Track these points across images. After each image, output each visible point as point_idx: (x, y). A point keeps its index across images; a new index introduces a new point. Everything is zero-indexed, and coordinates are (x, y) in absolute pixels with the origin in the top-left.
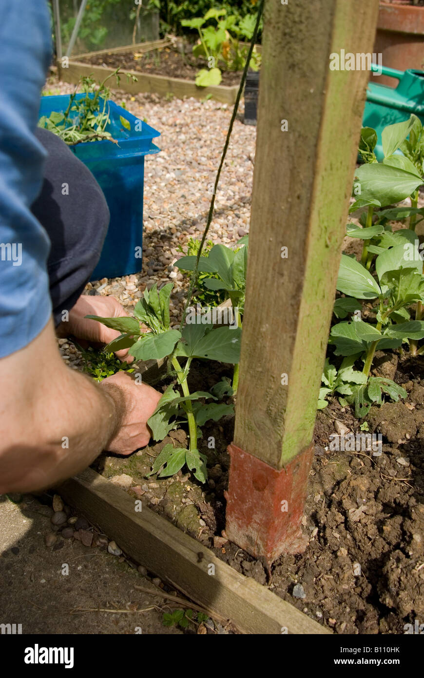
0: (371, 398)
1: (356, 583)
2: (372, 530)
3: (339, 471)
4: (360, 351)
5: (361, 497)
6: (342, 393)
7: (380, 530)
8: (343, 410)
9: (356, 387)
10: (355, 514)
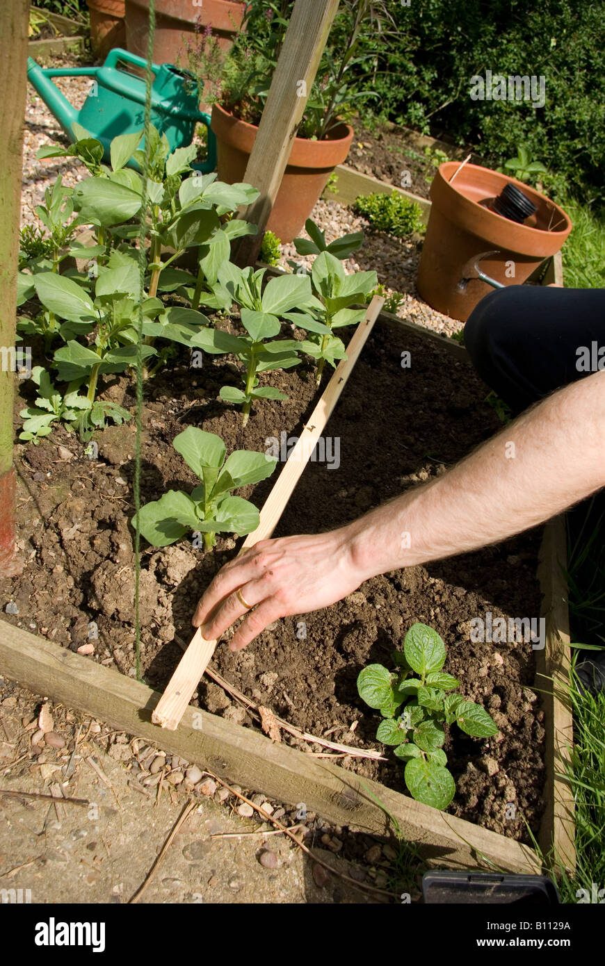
0: (94, 422)
1: (70, 595)
2: (85, 545)
3: (59, 495)
4: (83, 375)
5: (77, 517)
6: (67, 419)
7: (92, 544)
8: (69, 436)
9: (81, 412)
10: (69, 533)
